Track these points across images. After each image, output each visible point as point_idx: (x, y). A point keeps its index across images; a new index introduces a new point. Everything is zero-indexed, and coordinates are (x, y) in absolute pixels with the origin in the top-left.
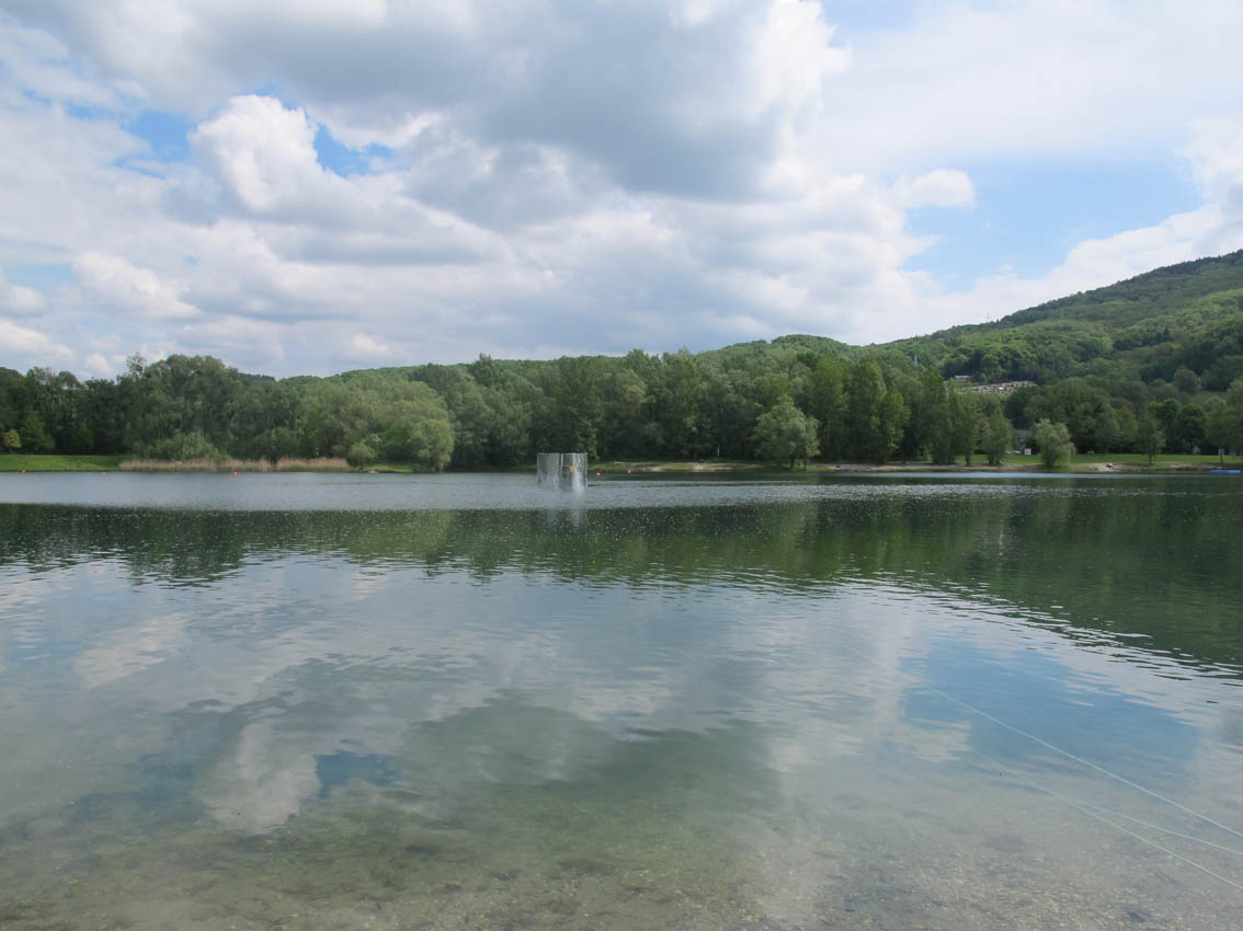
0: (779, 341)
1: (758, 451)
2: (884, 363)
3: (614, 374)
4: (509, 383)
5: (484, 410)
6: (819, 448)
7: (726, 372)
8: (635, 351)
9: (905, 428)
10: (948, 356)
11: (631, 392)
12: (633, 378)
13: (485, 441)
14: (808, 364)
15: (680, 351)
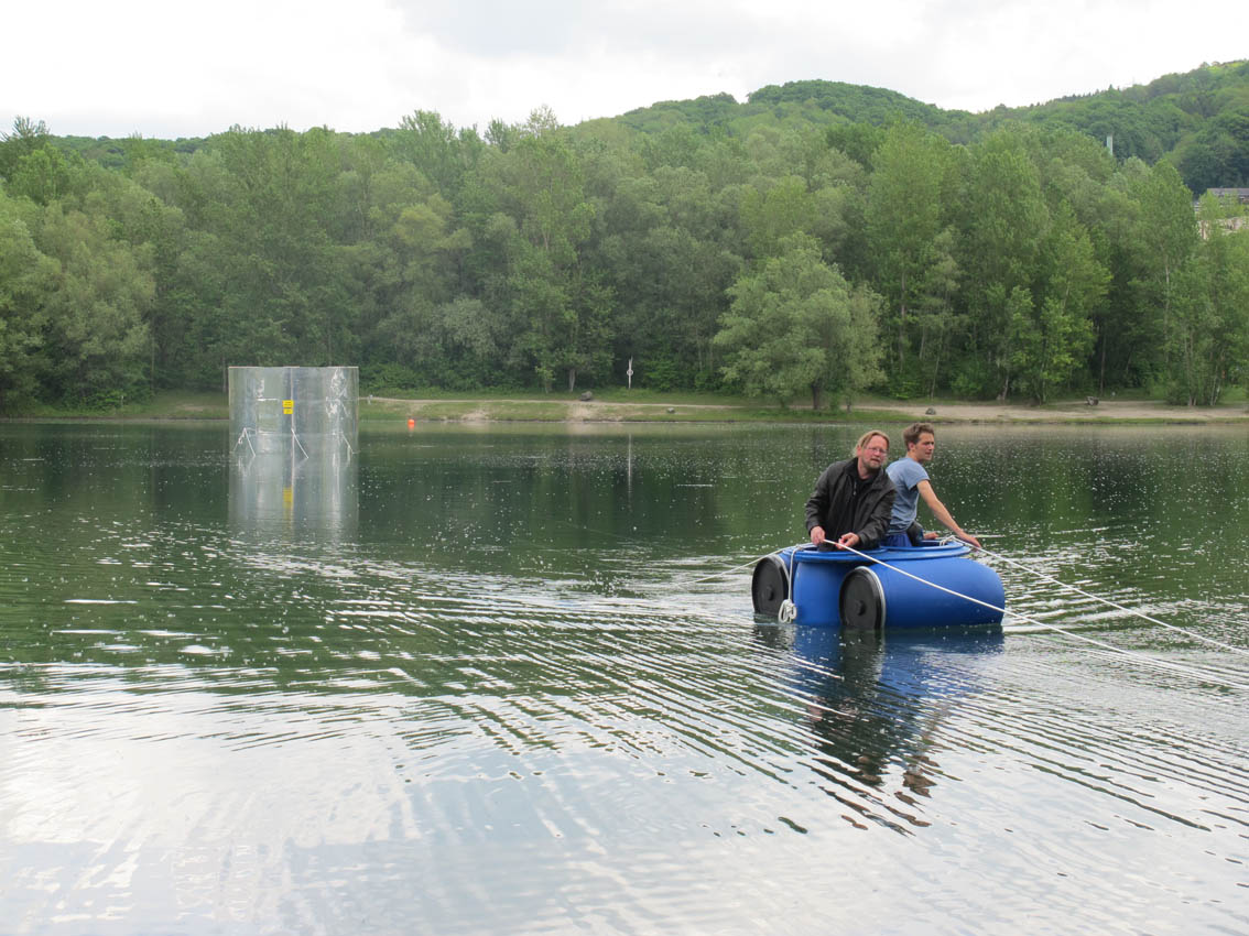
0: (767, 97)
1: (730, 373)
2: (1044, 152)
3: (367, 174)
4: (93, 195)
5: (32, 262)
6: (884, 365)
7: (650, 170)
8: (420, 115)
9: (1097, 318)
10: (1191, 137)
11: (409, 222)
12: (414, 185)
13: (37, 340)
14: (855, 155)
15: (535, 118)
